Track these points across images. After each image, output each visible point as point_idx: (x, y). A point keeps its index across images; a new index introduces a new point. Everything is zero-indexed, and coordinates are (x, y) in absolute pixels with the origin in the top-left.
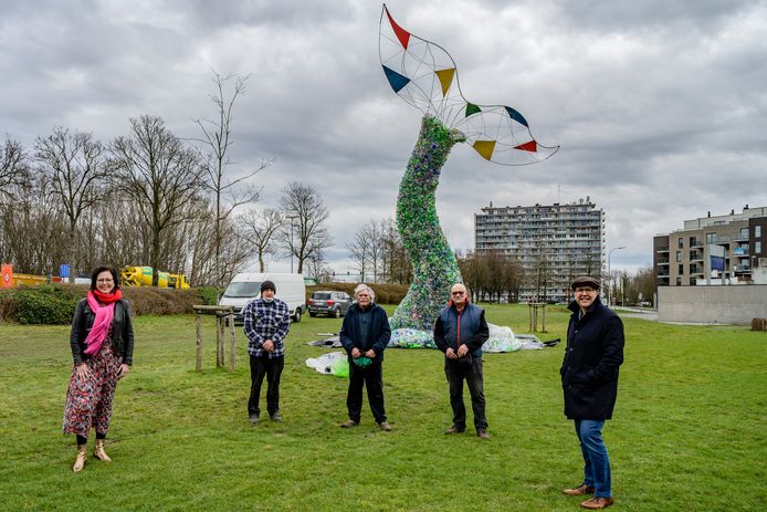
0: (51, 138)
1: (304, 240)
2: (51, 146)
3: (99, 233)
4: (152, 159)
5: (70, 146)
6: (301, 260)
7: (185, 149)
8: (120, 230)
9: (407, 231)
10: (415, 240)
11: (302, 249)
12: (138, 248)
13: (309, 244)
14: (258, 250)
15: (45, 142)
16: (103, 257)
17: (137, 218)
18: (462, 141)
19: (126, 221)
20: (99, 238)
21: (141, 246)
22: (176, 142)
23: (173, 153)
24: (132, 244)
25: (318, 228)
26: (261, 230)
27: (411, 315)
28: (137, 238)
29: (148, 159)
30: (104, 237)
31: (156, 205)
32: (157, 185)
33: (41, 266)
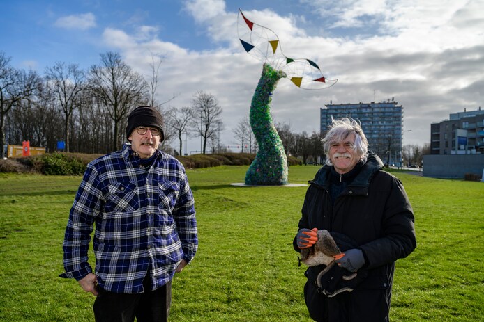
0: (54, 68)
1: (207, 126)
2: (54, 72)
3: (77, 120)
4: (113, 78)
5: (65, 71)
6: (206, 138)
7: (134, 73)
8: (91, 119)
9: (255, 125)
10: (259, 130)
11: (206, 131)
12: (103, 130)
13: (210, 128)
14: (178, 132)
15: (51, 70)
16: (80, 136)
17: (102, 111)
18: (285, 77)
19: (95, 113)
20: (77, 123)
21: (104, 128)
22: (128, 69)
23: (126, 75)
24: (99, 128)
25: (216, 119)
26: (180, 120)
27: (256, 170)
28: (102, 123)
29: (111, 78)
30: (80, 122)
31: (116, 106)
32: (116, 93)
33: (39, 141)
